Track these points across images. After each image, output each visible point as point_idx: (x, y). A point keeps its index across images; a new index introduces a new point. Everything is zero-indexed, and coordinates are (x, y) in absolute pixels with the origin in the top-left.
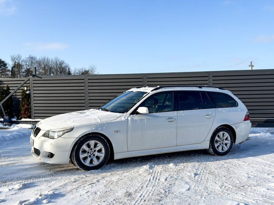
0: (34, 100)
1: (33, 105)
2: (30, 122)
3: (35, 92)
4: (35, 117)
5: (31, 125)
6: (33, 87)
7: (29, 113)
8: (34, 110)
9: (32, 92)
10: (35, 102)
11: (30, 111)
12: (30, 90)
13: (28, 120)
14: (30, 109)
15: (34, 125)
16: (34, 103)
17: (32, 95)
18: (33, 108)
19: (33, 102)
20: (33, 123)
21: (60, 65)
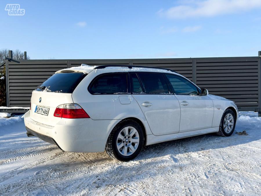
0: (10, 86)
1: (8, 91)
2: (5, 110)
3: (11, 77)
4: (10, 104)
5: (7, 113)
6: (9, 72)
7: (3, 100)
8: (10, 97)
9: (8, 78)
10: (11, 88)
11: (5, 98)
12: (4, 76)
13: (3, 108)
14: (6, 96)
15: (9, 113)
16: (10, 90)
17: (8, 81)
18: (8, 95)
19: (8, 88)
20: (9, 111)
21: (21, 57)
